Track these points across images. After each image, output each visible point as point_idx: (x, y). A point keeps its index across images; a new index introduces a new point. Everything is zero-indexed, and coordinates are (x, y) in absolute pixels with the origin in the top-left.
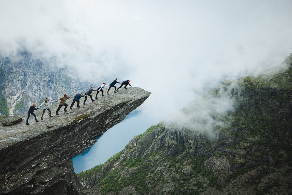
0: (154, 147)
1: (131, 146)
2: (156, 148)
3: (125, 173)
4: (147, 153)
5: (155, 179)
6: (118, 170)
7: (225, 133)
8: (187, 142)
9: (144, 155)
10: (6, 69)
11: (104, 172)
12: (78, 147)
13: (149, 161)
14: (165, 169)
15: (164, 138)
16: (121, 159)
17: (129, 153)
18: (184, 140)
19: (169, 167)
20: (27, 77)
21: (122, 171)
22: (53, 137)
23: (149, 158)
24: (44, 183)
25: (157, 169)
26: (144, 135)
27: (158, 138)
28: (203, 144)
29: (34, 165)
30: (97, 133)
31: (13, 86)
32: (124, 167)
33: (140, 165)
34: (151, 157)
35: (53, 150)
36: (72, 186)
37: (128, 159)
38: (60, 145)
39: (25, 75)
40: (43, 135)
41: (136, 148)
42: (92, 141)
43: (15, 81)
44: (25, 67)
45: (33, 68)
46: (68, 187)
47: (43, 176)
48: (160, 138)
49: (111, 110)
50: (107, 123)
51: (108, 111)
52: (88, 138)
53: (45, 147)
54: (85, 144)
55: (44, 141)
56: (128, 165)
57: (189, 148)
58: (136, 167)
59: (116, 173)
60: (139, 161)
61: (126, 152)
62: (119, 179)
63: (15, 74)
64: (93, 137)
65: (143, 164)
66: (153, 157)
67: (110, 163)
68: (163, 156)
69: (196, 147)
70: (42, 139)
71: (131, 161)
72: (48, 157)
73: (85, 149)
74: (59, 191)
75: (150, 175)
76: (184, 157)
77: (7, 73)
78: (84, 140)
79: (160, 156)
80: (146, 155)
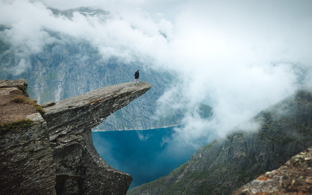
0: (221, 159)
1: (196, 157)
2: (223, 160)
3: (189, 186)
4: (213, 165)
5: (222, 193)
6: (182, 182)
7: (302, 145)
8: (258, 155)
9: (210, 168)
10: (70, 77)
11: (168, 184)
12: (91, 122)
13: (215, 174)
14: (234, 183)
15: (232, 149)
16: (186, 171)
17: (194, 165)
18: (254, 152)
19: (237, 182)
20: (91, 84)
21: (186, 184)
22: (72, 114)
23: (216, 171)
24: (64, 143)
25: (224, 183)
26: (210, 146)
27: (226, 149)
28: (276, 157)
29: (57, 131)
30: (106, 113)
31: (77, 94)
32: (188, 179)
33: (205, 178)
34: (217, 170)
35: (72, 123)
36: (86, 150)
37: (193, 171)
38: (78, 120)
39: (88, 83)
40: (65, 112)
41: (202, 160)
42: (102, 119)
43: (79, 89)
44: (89, 74)
45: (96, 76)
46: (83, 150)
47: (64, 139)
48: (228, 150)
49: (117, 97)
50: (114, 106)
51: (116, 98)
52: (98, 116)
53: (66, 120)
54: (96, 121)
55: (66, 116)
56: (193, 178)
57: (261, 161)
58: (201, 180)
59: (181, 185)
60: (204, 174)
61: (191, 164)
62: (184, 192)
63: (79, 82)
64: (102, 116)
65: (209, 177)
66: (219, 169)
67: (174, 175)
68: (231, 169)
69: (268, 161)
70: (64, 115)
71: (196, 174)
72: (68, 127)
73: (97, 124)
74: (76, 151)
75: (216, 190)
76: (255, 171)
77: (71, 81)
78: (96, 118)
79: (228, 169)
80: (212, 167)
